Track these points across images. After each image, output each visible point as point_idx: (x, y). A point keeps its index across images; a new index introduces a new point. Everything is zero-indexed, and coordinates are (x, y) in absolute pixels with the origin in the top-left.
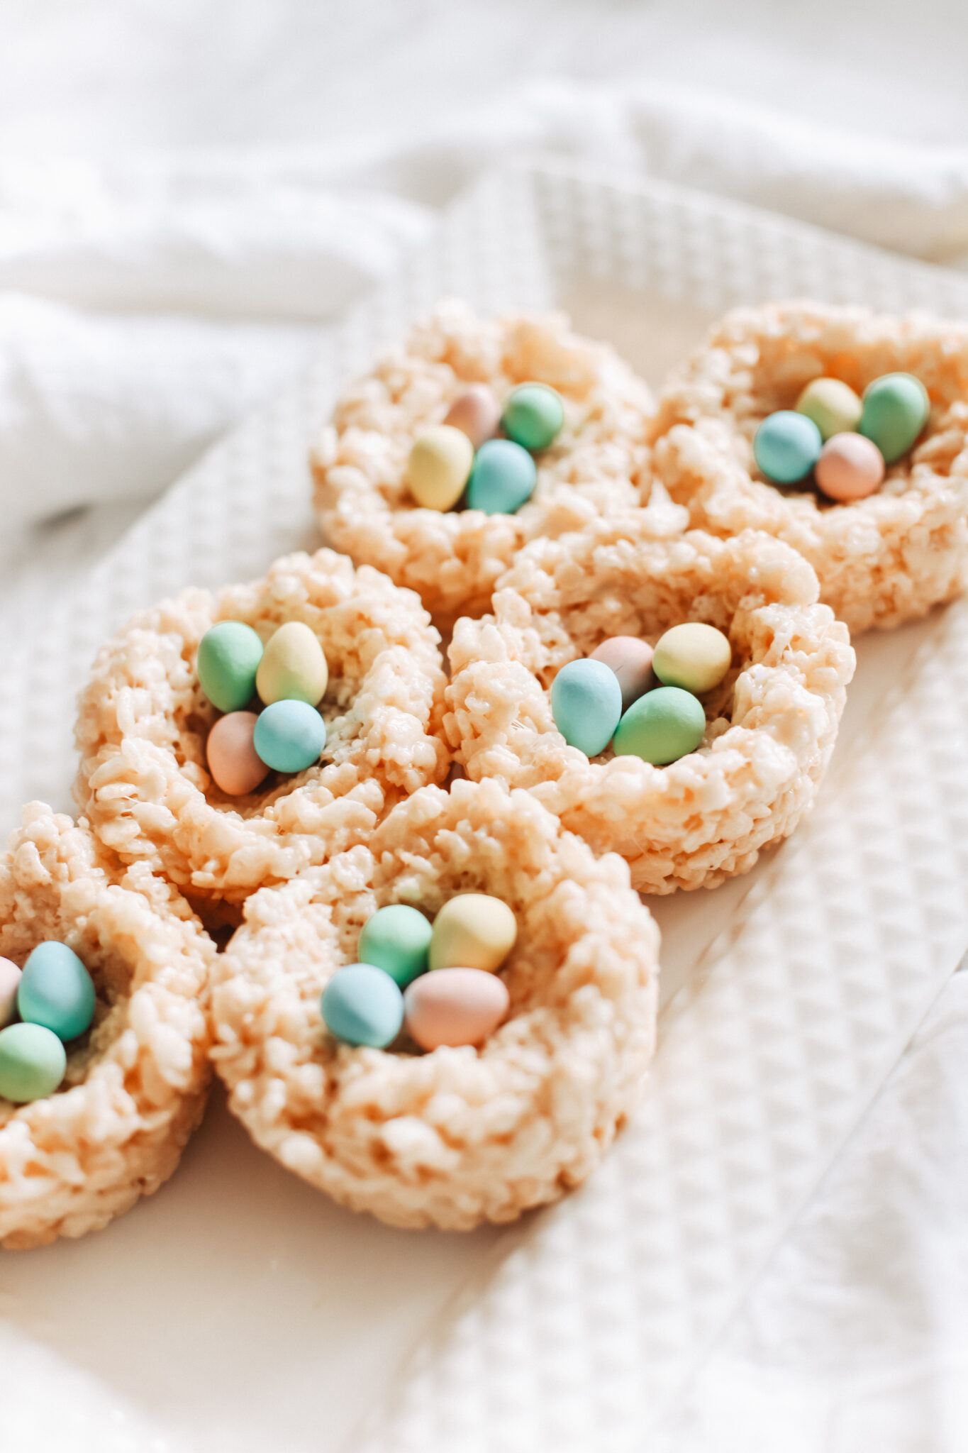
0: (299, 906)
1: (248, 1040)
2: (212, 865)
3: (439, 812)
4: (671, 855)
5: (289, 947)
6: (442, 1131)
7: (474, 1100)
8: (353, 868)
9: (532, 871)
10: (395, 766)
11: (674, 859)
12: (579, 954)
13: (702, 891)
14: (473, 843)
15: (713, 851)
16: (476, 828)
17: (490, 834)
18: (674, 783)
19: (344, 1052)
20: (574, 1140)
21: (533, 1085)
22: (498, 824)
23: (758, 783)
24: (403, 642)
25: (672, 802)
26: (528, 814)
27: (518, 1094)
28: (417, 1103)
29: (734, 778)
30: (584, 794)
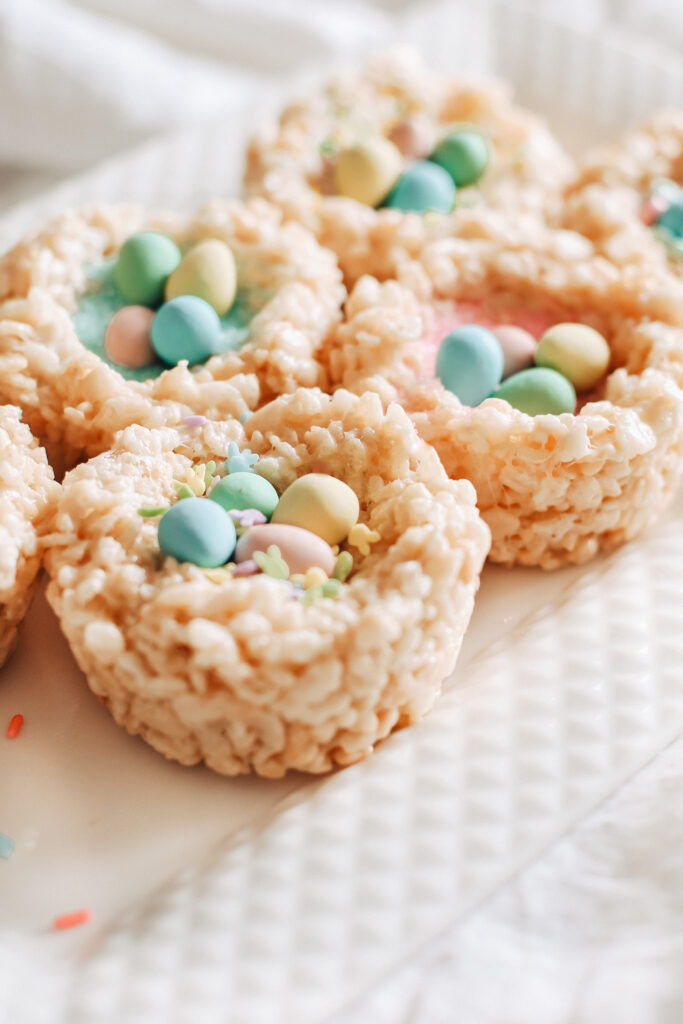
0: (164, 450)
1: (82, 534)
2: (85, 406)
3: (316, 411)
4: (520, 513)
5: (145, 474)
6: (242, 645)
7: (279, 627)
8: (223, 436)
9: (387, 478)
10: (278, 373)
11: (522, 518)
12: (414, 535)
13: (536, 569)
14: (341, 441)
15: (560, 519)
16: (347, 428)
17: (359, 436)
18: (540, 428)
19: (170, 563)
20: (356, 704)
21: (341, 628)
22: (369, 430)
23: (617, 445)
24: (310, 283)
25: (536, 445)
26: (399, 427)
27: (322, 632)
28: (225, 614)
29: (596, 438)
30: (453, 424)
